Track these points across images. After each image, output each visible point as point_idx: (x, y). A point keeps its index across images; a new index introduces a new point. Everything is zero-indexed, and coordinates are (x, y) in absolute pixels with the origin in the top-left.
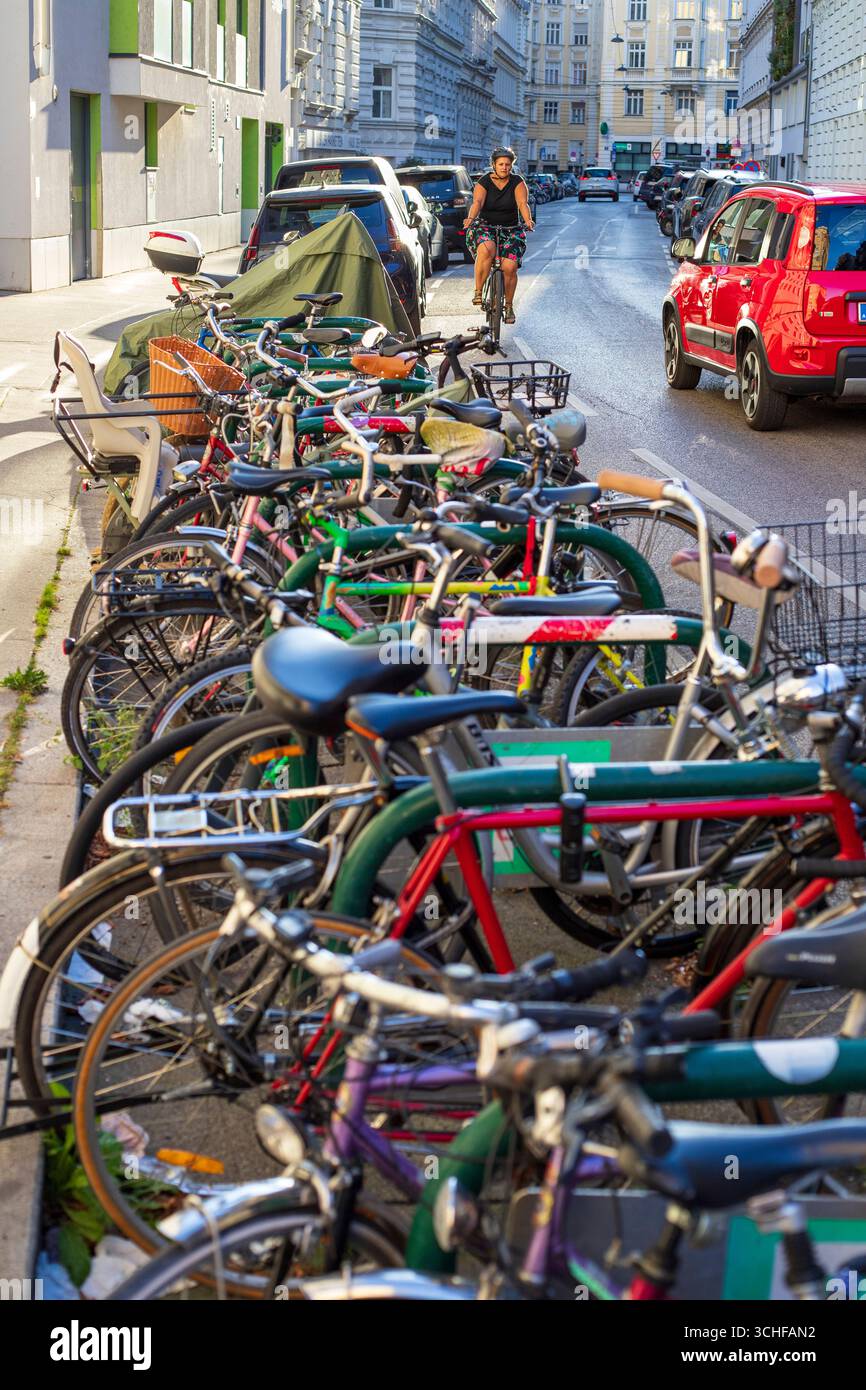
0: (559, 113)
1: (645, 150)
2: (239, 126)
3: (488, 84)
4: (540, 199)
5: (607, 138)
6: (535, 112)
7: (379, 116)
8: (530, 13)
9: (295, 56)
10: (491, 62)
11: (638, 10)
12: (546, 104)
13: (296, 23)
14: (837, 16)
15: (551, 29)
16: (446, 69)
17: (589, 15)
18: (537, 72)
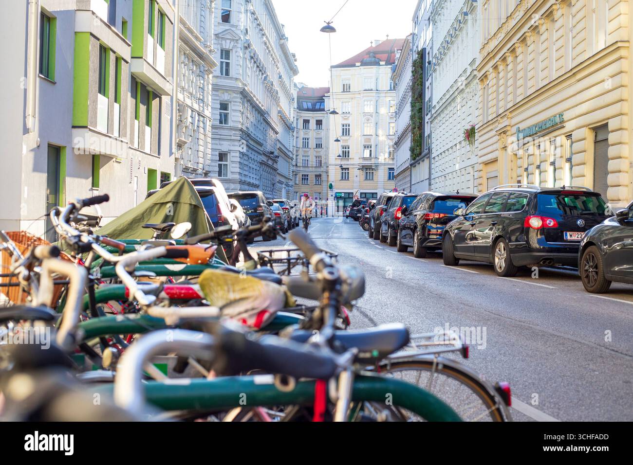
0: (309, 180)
1: (351, 196)
2: (146, 172)
3: (275, 164)
5: (332, 191)
6: (297, 179)
7: (221, 176)
8: (295, 133)
9: (177, 141)
10: (276, 153)
11: (346, 131)
12: (303, 175)
13: (178, 126)
14: (443, 126)
15: (304, 141)
16: (254, 155)
17: (322, 134)
18: (298, 160)
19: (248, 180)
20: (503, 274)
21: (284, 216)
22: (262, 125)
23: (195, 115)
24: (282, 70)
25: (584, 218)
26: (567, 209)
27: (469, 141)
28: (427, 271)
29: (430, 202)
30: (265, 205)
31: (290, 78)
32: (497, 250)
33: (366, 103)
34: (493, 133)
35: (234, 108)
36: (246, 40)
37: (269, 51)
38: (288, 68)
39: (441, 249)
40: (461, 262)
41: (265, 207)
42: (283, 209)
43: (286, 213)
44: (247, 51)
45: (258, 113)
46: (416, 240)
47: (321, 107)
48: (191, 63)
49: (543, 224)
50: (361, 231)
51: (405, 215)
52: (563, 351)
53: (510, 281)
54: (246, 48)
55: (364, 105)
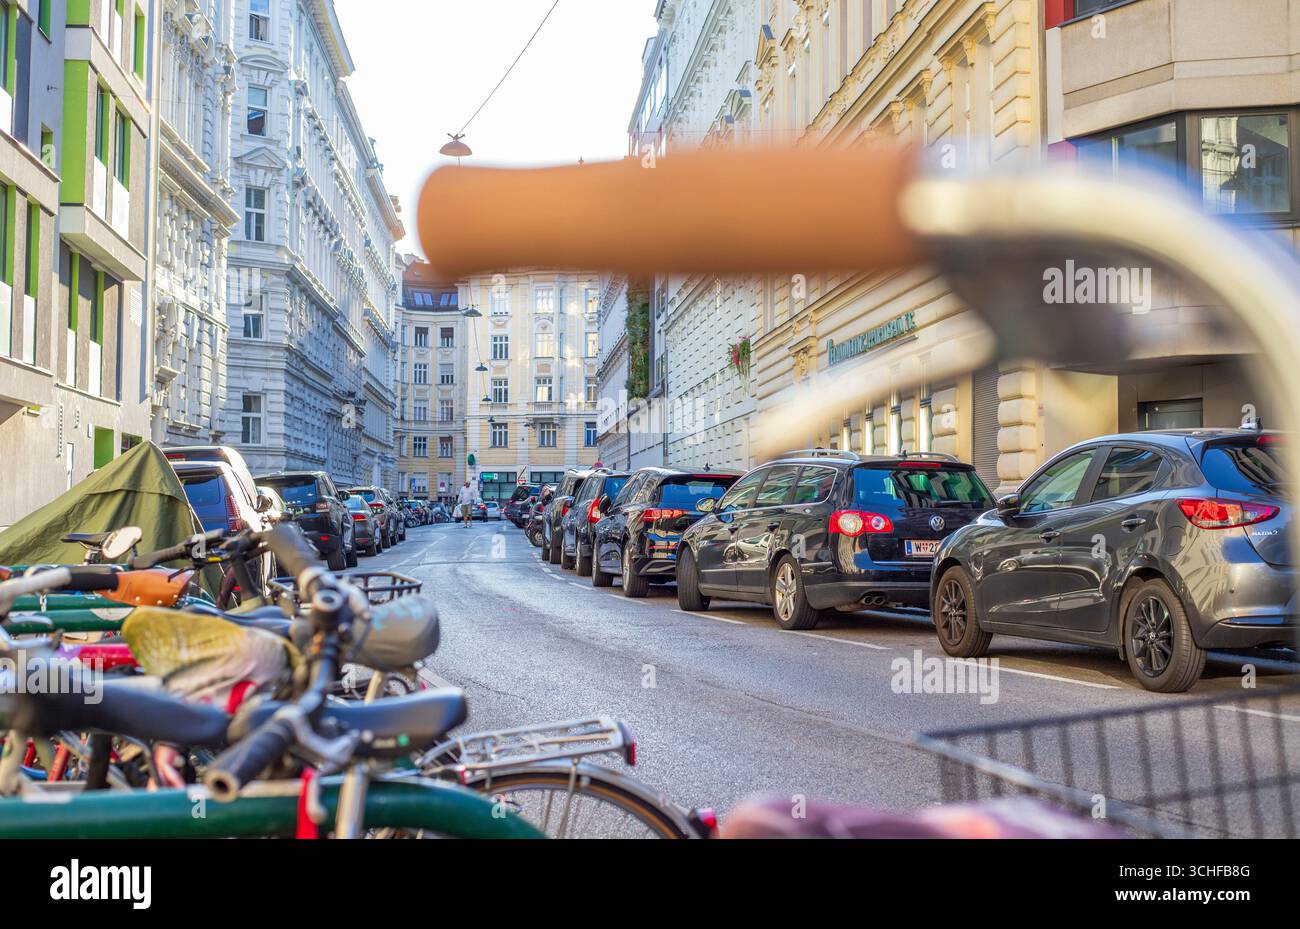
0: (427, 446)
1: (511, 479)
2: (92, 434)
3: (358, 416)
4: (410, 523)
5: (474, 468)
6: (405, 446)
7: (248, 442)
8: (399, 353)
9: (156, 373)
10: (360, 395)
11: (500, 350)
12: (415, 439)
13: (158, 341)
14: (690, 339)
15: (418, 370)
16: (315, 399)
17: (454, 356)
18: (406, 409)
19: (303, 448)
20: (791, 624)
21: (373, 520)
22: (331, 338)
23: (193, 319)
24: (369, 227)
25: (945, 513)
26: (914, 497)
27: (738, 368)
28: (645, 623)
29: (654, 487)
30: (333, 498)
31: (388, 244)
32: (780, 578)
33: (539, 294)
34: (784, 351)
35: (273, 305)
36: (298, 169)
37: (345, 192)
38: (383, 224)
39: (673, 578)
40: (713, 604)
41: (333, 502)
42: (371, 505)
43: (377, 513)
44: (300, 192)
45: (323, 315)
46: (627, 564)
47: (451, 303)
48: (185, 216)
49: (864, 525)
50: (528, 548)
51: (607, 514)
52: (882, 765)
53: (804, 637)
54: (297, 185)
55: (537, 299)
